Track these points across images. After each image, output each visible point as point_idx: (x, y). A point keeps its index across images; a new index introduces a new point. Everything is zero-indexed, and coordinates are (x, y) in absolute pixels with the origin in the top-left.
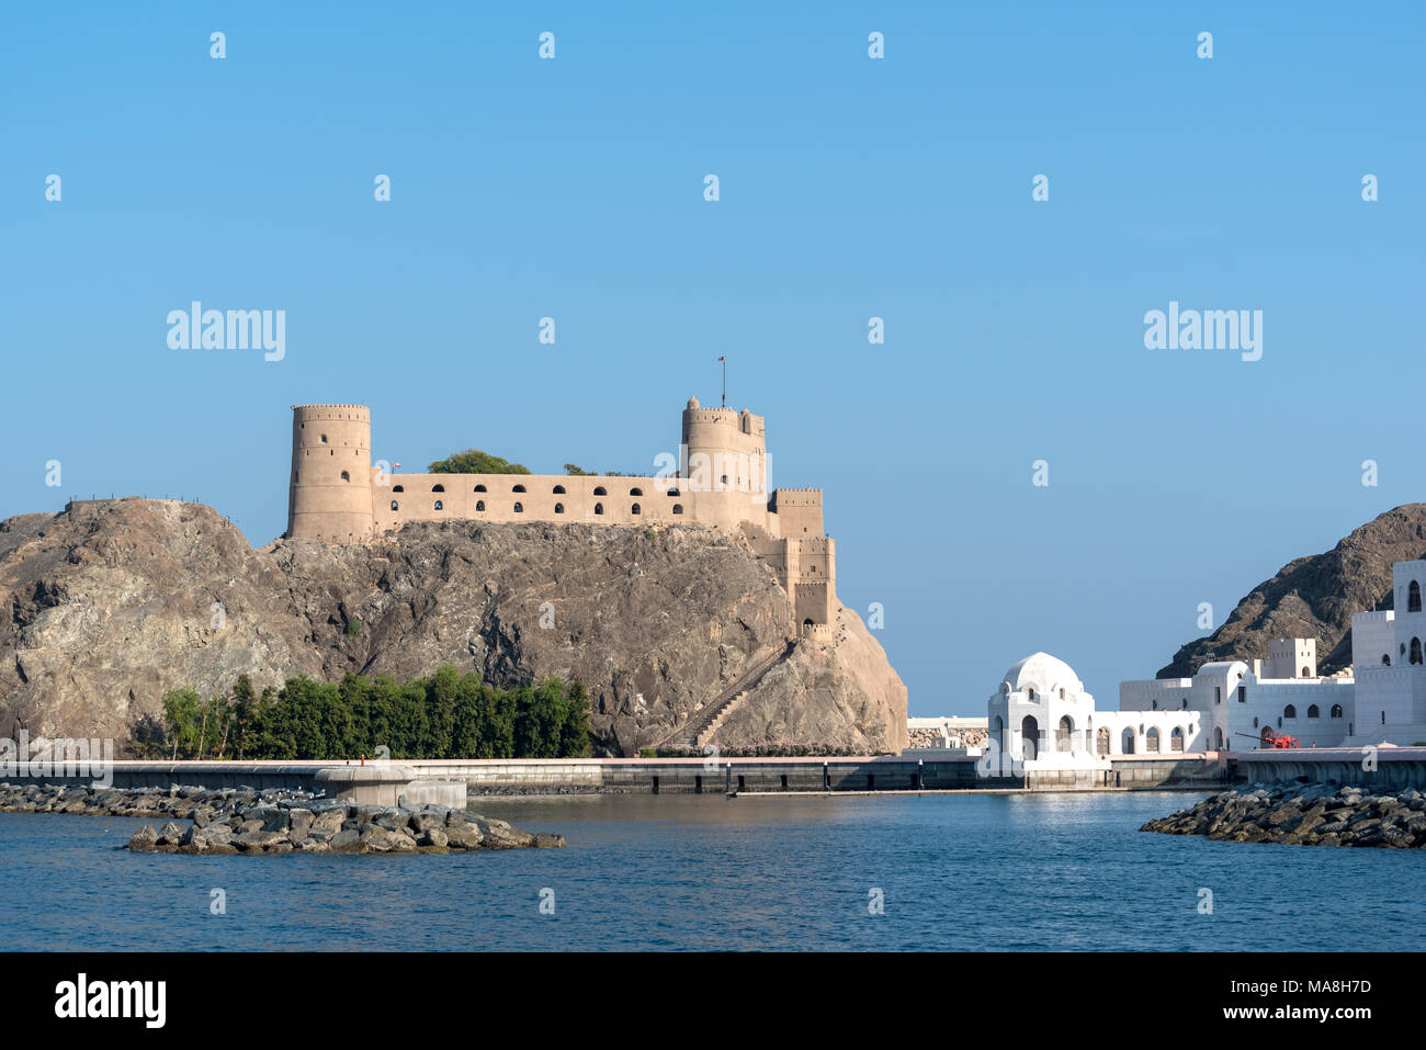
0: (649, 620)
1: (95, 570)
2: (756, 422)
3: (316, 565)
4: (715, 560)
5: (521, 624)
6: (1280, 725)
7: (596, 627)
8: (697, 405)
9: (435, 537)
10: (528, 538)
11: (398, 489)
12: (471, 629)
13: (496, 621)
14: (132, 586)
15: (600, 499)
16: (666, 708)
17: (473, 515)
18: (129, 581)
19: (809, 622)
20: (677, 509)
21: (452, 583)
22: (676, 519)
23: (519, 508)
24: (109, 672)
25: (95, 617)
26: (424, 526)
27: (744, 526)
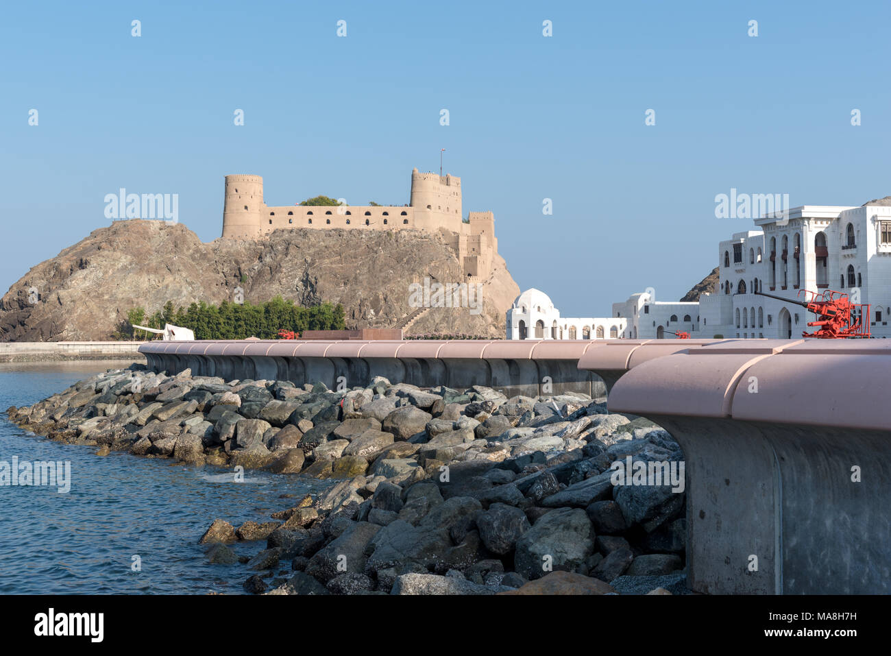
0: (383, 274)
1: (106, 253)
2: (453, 179)
3: (229, 250)
4: (419, 246)
5: (318, 277)
6: (668, 325)
7: (356, 278)
8: (417, 171)
9: (286, 236)
10: (330, 236)
11: (272, 214)
12: (297, 279)
13: (308, 275)
14: (124, 260)
15: (368, 217)
16: (385, 316)
17: (306, 225)
18: (123, 257)
19: (469, 275)
20: (406, 222)
21: (289, 257)
22: (405, 226)
23: (328, 222)
24: (108, 300)
25: (101, 274)
26: (283, 231)
27: (441, 229)
